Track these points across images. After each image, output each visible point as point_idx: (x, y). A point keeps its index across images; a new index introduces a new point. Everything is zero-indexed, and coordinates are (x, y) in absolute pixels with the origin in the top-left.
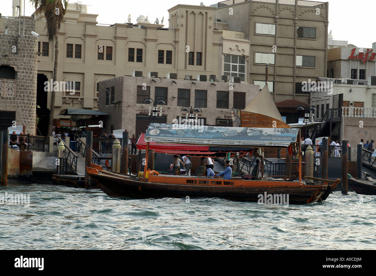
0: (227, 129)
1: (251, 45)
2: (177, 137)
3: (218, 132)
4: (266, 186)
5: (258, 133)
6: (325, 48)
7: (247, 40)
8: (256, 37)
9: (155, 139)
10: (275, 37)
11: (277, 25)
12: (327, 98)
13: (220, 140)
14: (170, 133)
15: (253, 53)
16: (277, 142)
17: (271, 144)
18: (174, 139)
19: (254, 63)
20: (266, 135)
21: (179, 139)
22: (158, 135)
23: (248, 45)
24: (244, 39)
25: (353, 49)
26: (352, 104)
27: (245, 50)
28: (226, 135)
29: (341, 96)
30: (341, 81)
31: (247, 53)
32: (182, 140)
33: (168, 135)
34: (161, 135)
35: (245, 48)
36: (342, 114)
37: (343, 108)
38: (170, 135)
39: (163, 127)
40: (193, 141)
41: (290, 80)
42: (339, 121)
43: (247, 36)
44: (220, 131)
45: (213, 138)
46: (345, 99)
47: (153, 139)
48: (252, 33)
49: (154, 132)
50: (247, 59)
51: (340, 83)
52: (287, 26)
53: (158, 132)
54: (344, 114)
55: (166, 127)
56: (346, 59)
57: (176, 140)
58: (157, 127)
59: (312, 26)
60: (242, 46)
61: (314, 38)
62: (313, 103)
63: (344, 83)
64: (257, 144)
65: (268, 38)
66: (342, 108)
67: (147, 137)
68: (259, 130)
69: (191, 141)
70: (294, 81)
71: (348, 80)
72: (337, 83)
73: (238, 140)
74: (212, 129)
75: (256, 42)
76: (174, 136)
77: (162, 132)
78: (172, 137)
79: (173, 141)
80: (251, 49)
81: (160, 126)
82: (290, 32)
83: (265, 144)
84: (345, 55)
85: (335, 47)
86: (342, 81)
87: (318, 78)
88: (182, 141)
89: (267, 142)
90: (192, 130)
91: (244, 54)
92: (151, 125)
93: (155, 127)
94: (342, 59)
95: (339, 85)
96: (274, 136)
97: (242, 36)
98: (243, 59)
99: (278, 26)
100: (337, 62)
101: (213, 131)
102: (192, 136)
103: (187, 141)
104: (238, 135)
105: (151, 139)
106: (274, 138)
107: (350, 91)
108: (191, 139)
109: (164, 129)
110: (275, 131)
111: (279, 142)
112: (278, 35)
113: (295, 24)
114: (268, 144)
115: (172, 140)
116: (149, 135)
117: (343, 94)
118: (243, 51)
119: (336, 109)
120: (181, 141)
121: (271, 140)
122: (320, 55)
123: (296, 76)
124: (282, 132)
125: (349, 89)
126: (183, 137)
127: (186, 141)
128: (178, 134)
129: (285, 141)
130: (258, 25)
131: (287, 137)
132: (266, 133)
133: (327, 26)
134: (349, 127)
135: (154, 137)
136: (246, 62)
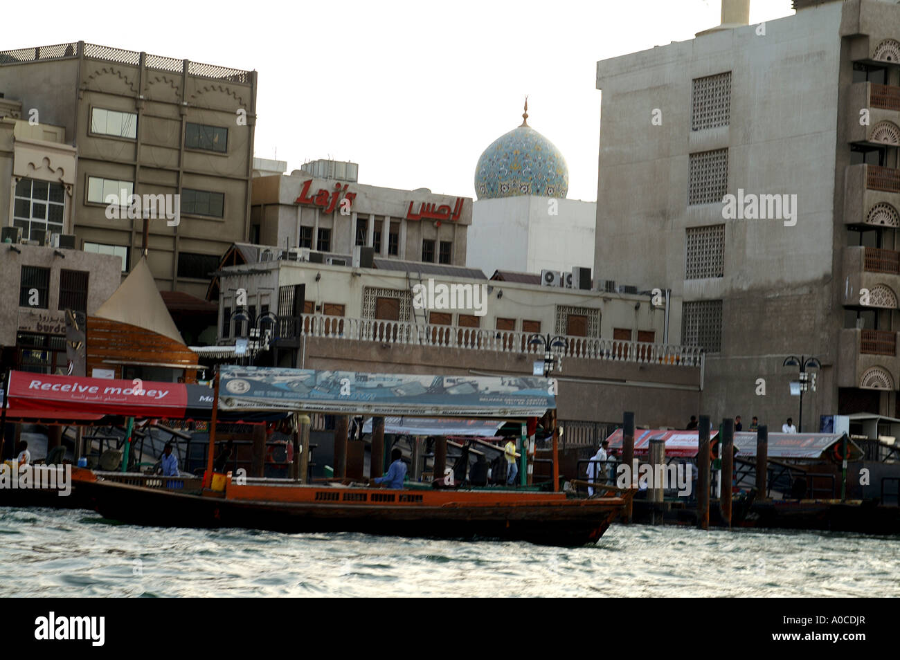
0: (398, 380)
1: (79, 158)
2: (294, 398)
3: (380, 386)
4: (506, 505)
5: (468, 390)
6: (248, 175)
7: (69, 147)
8: (92, 141)
9: (244, 403)
10: (135, 142)
11: (140, 116)
12: (264, 292)
13: (392, 404)
14: (275, 389)
15: (84, 179)
16: (517, 408)
17: (505, 412)
18: (288, 402)
19: (86, 201)
20: (487, 392)
21: (300, 403)
22: (250, 393)
23: (73, 158)
24: (61, 142)
25: (305, 183)
26: (319, 309)
27: (65, 170)
28: (403, 393)
29: (300, 289)
30: (295, 254)
31: (69, 178)
32: (308, 406)
33: (273, 394)
34: (256, 393)
35: (65, 165)
36: (301, 330)
37: (304, 316)
38: (276, 393)
39: (254, 375)
40: (333, 407)
41: (168, 244)
42: (294, 346)
43: (69, 138)
44: (386, 384)
45: (377, 400)
46: (308, 296)
47: (240, 402)
48: (82, 130)
49: (238, 388)
50: (70, 192)
51: (296, 260)
52: (163, 120)
53: (247, 386)
54: (306, 331)
55: (260, 375)
56: (291, 202)
57: (293, 405)
58: (239, 375)
59: (219, 124)
60: (58, 160)
61: (223, 151)
62: (226, 301)
63: (303, 260)
64: (476, 413)
65: (119, 146)
66: (301, 318)
67: (226, 397)
68: (469, 383)
69: (328, 407)
70: (175, 246)
71: (311, 254)
72: (289, 259)
73: (432, 405)
74: (367, 380)
75: (92, 153)
76: (286, 395)
77: (255, 385)
78: (282, 397)
79: (287, 406)
80: (78, 169)
81: (244, 372)
82: (169, 133)
83: (492, 413)
84: (288, 194)
85: (263, 175)
86: (299, 256)
87: (233, 244)
88: (307, 408)
89: (496, 409)
90: (323, 382)
91: (62, 179)
92: (224, 371)
93: (233, 375)
94: (281, 202)
95: (294, 263)
96: (507, 395)
97: (59, 137)
98: (59, 189)
99: (143, 119)
100: (268, 208)
101: (369, 384)
102: (324, 395)
103: (319, 406)
104: (427, 393)
105: (236, 402)
106: (508, 401)
107: (318, 279)
108: (327, 402)
109: (258, 378)
110: (503, 384)
111: (523, 408)
112: (142, 139)
113: (181, 116)
114: (499, 413)
115: (285, 404)
116: (229, 393)
117: (304, 285)
118: (60, 172)
119: (284, 319)
120: (305, 406)
121: (504, 403)
122: (236, 191)
123: (181, 238)
124: (521, 388)
125: (315, 274)
126: (309, 398)
127: (316, 406)
128: (292, 391)
129: (532, 405)
130: (96, 113)
131: (535, 397)
132: (487, 389)
133: (254, 125)
134: (315, 360)
135: (242, 398)
136: (66, 199)
